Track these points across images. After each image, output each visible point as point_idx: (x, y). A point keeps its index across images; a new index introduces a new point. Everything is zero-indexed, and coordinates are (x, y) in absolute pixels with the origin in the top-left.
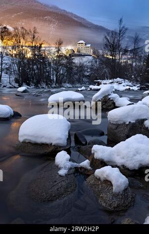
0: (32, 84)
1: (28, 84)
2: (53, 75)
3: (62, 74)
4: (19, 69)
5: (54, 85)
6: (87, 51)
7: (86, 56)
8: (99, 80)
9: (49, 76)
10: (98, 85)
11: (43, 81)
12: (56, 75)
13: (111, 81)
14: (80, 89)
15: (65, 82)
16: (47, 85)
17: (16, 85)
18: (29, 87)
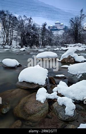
0: (28, 46)
1: (26, 46)
2: (40, 41)
3: (46, 40)
4: (21, 38)
5: (41, 47)
6: (61, 27)
7: (61, 30)
8: (67, 44)
9: (38, 42)
10: (67, 47)
11: (35, 45)
12: (42, 41)
13: (74, 45)
14: (55, 49)
15: (47, 45)
16: (37, 46)
17: (20, 47)
18: (26, 48)
